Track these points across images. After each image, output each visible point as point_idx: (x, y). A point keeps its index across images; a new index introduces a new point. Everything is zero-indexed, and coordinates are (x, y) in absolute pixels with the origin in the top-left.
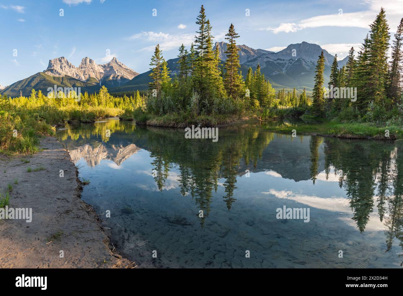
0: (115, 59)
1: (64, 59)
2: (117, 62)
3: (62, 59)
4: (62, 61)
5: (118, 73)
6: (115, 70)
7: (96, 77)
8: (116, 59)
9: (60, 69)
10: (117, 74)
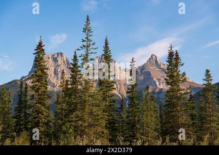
0: (154, 57)
1: (61, 56)
2: (159, 63)
3: (58, 56)
4: (58, 61)
5: (160, 84)
6: (155, 79)
7: (119, 93)
8: (156, 57)
9: (53, 75)
10: (158, 86)
